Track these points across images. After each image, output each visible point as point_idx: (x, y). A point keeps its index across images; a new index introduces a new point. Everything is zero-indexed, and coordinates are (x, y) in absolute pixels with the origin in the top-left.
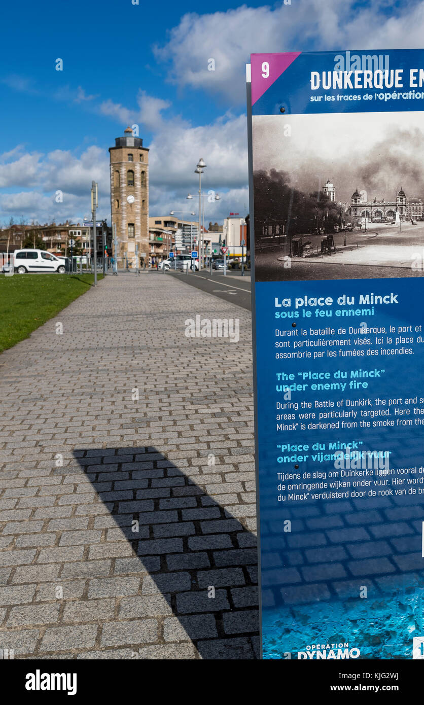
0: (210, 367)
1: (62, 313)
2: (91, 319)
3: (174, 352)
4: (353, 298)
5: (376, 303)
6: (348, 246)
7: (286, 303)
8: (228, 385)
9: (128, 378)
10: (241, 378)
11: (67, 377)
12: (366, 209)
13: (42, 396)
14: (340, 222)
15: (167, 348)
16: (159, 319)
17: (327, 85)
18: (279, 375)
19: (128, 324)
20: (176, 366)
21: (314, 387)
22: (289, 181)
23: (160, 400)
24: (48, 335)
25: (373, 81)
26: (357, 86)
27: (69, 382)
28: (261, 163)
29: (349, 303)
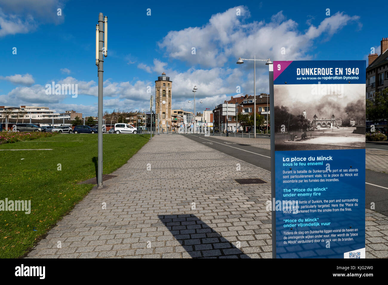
0: (209, 177)
1: (139, 152)
2: (152, 155)
3: (192, 170)
4: (314, 158)
5: (324, 160)
6: (312, 137)
7: (287, 160)
8: (219, 186)
9: (175, 182)
10: (225, 183)
11: (147, 181)
12: (319, 122)
13: (139, 190)
14: (309, 127)
15: (189, 168)
16: (182, 155)
17: (303, 73)
18: (284, 190)
19: (169, 157)
20: (195, 177)
21: (299, 195)
22: (289, 110)
23: (191, 193)
24: (135, 162)
25: (321, 72)
26: (315, 74)
27: (149, 184)
28: (277, 103)
29: (313, 160)
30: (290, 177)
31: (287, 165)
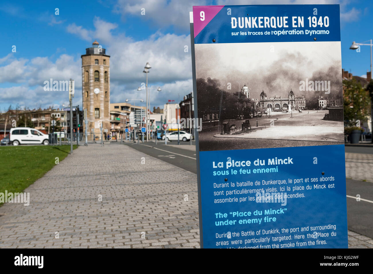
0: (158, 211)
1: (47, 174)
2: (68, 179)
3: (132, 201)
4: (264, 161)
5: (279, 163)
6: (259, 127)
7: (220, 165)
8: (172, 224)
9: (99, 222)
10: (182, 219)
11: (53, 222)
12: (269, 103)
13: (34, 237)
14: (253, 111)
15: (127, 199)
16: (119, 177)
17: (241, 25)
18: (217, 214)
19: (96, 181)
20: (134, 212)
21: (241, 222)
22: (220, 85)
23: (124, 237)
24: (37, 191)
25: (270, 23)
26: (260, 27)
27: (55, 226)
28: (201, 74)
29: (262, 164)
30: (225, 193)
31: (220, 174)
